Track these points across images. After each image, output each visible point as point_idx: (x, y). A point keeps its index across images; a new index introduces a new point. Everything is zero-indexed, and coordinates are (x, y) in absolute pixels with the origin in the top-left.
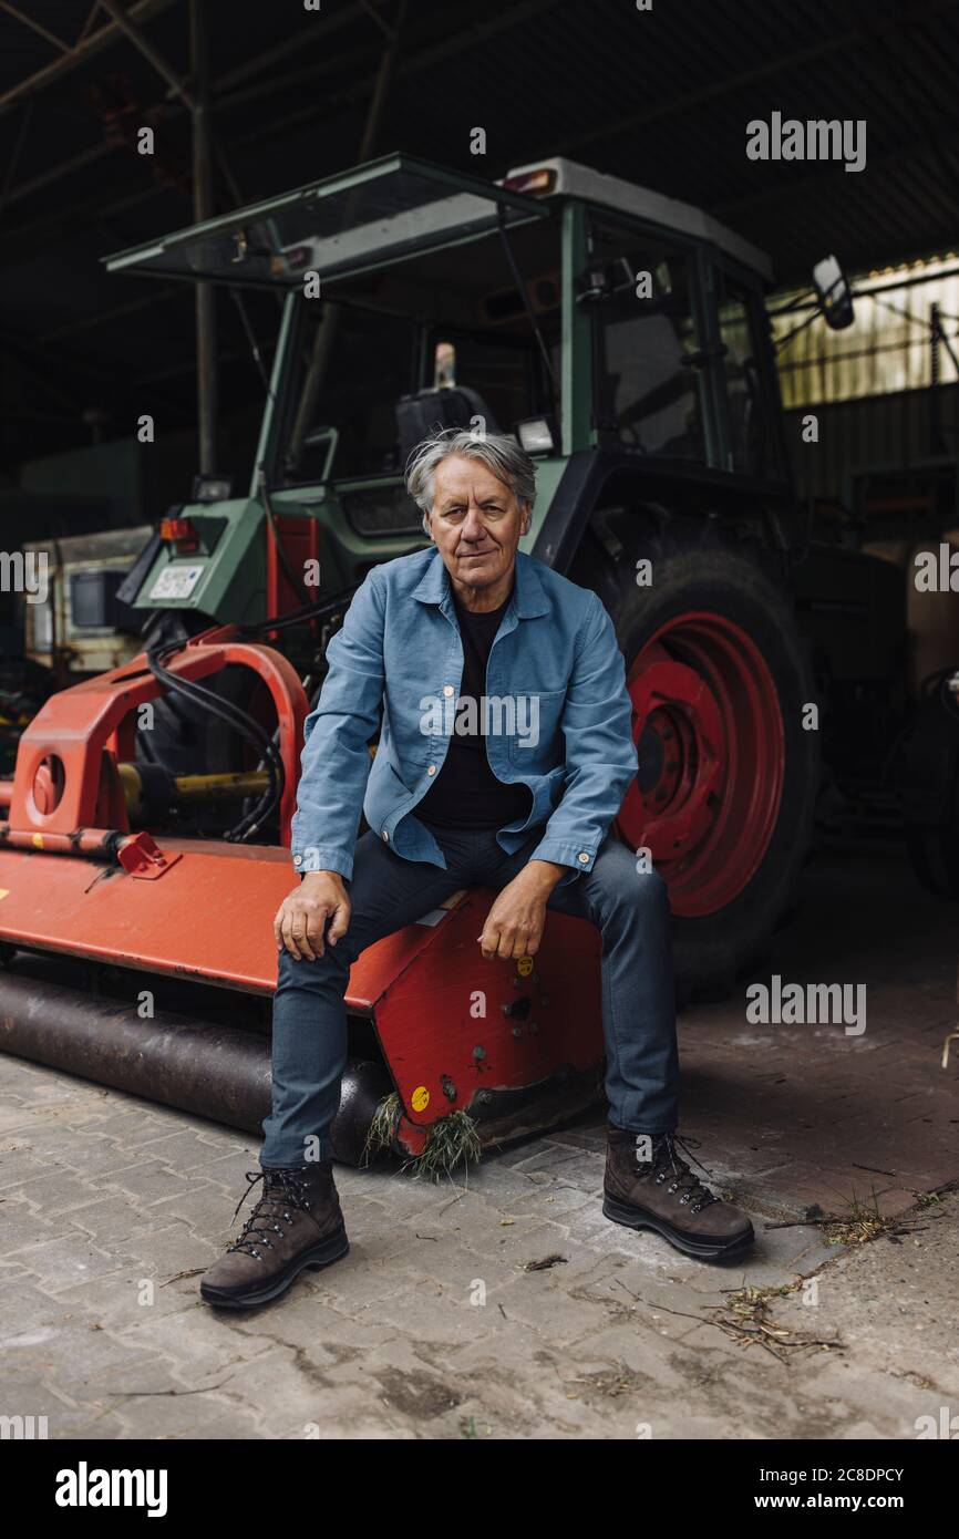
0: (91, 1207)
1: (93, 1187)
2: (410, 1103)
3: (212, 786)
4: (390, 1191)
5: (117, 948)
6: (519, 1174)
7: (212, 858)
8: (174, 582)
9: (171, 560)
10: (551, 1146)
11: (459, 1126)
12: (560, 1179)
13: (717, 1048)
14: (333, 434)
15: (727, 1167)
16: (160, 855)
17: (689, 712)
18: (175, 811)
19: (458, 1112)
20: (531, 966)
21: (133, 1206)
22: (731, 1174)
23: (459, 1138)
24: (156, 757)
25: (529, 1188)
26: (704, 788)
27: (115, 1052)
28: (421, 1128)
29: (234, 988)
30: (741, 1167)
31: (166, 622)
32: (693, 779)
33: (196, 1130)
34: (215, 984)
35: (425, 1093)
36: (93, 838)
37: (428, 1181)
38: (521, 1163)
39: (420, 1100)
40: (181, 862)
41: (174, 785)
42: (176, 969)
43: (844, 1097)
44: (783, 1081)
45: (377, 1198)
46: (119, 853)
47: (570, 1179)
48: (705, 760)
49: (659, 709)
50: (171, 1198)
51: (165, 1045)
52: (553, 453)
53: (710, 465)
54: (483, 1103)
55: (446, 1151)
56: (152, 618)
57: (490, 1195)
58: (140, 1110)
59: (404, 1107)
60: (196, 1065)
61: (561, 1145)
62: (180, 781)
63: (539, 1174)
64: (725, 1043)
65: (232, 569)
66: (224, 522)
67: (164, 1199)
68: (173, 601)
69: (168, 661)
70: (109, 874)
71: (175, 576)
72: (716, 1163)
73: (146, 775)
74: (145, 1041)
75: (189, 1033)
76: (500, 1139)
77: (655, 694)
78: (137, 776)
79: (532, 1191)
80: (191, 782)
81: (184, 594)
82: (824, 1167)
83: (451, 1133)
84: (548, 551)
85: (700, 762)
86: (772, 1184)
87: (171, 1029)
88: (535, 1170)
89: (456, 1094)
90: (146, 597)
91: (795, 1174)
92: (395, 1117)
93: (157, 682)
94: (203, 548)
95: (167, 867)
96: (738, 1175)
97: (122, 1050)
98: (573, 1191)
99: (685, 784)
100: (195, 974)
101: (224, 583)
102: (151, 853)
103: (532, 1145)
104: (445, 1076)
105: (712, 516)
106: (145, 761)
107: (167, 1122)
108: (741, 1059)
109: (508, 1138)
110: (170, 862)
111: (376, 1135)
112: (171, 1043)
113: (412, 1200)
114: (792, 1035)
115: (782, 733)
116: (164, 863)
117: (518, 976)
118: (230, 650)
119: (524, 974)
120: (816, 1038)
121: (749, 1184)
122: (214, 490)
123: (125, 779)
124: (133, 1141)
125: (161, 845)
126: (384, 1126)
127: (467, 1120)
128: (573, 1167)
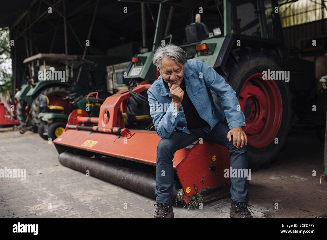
0: (113, 213)
1: (113, 209)
2: (186, 191)
3: (144, 118)
4: (181, 212)
5: (120, 154)
6: (213, 209)
7: (141, 133)
8: (135, 72)
9: (135, 67)
10: (222, 202)
11: (198, 197)
12: (223, 210)
13: (265, 179)
14: (171, 36)
15: (266, 208)
16: (130, 133)
17: (258, 98)
18: (136, 124)
19: (198, 193)
20: (216, 158)
21: (122, 214)
22: (267, 210)
23: (198, 200)
24: (132, 112)
25: (215, 212)
26: (262, 117)
27: (120, 178)
28: (188, 197)
29: (145, 163)
30: (269, 209)
31: (134, 81)
32: (259, 115)
33: (138, 196)
34: (141, 162)
35: (189, 189)
36: (116, 129)
37: (191, 210)
38: (214, 206)
39: (188, 190)
40: (135, 134)
41: (135, 118)
42: (132, 159)
43: (298, 192)
44: (282, 188)
45: (178, 213)
46: (121, 133)
47: (226, 210)
48: (262, 110)
49: (250, 97)
50: (131, 212)
51: (131, 176)
52: (221, 36)
53: (262, 37)
54: (204, 191)
55: (195, 202)
56: (131, 80)
57: (206, 213)
58: (126, 191)
59: (184, 192)
60: (138, 181)
61: (224, 202)
62: (137, 117)
63: (218, 209)
64: (267, 178)
65: (148, 68)
66: (146, 57)
67: (129, 212)
68: (135, 76)
69: (133, 89)
70: (119, 138)
71: (136, 70)
72: (263, 207)
73: (129, 116)
74: (127, 176)
75: (136, 174)
76: (209, 200)
77: (249, 94)
78: (127, 116)
79: (216, 213)
80: (139, 117)
81: (137, 74)
82: (291, 209)
83: (196, 198)
84: (220, 59)
85: (261, 110)
86: (277, 213)
87: (132, 173)
88: (217, 208)
89: (197, 189)
90: (129, 76)
91: (284, 211)
92: (182, 195)
93: (130, 94)
94: (142, 64)
95: (132, 136)
96: (268, 211)
97: (121, 178)
98: (226, 213)
99: (257, 115)
100: (136, 160)
101: (146, 72)
102: (128, 132)
103: (217, 202)
104: (194, 185)
105: (262, 49)
106: (130, 113)
107: (132, 194)
108: (271, 182)
109: (210, 200)
110: (132, 134)
111: (178, 198)
112: (132, 176)
113: (186, 214)
114: (285, 177)
115: (282, 102)
116: (131, 135)
117: (212, 161)
118: (146, 86)
119: (214, 160)
120: (291, 178)
121: (271, 213)
122: (144, 50)
123: (124, 116)
124: (123, 199)
125: (131, 131)
126: (180, 196)
127: (200, 195)
128: (227, 207)
